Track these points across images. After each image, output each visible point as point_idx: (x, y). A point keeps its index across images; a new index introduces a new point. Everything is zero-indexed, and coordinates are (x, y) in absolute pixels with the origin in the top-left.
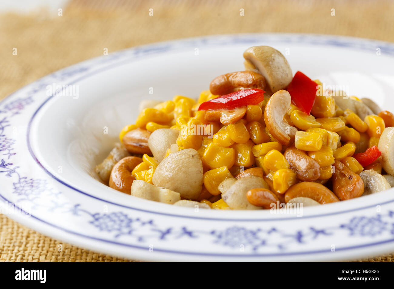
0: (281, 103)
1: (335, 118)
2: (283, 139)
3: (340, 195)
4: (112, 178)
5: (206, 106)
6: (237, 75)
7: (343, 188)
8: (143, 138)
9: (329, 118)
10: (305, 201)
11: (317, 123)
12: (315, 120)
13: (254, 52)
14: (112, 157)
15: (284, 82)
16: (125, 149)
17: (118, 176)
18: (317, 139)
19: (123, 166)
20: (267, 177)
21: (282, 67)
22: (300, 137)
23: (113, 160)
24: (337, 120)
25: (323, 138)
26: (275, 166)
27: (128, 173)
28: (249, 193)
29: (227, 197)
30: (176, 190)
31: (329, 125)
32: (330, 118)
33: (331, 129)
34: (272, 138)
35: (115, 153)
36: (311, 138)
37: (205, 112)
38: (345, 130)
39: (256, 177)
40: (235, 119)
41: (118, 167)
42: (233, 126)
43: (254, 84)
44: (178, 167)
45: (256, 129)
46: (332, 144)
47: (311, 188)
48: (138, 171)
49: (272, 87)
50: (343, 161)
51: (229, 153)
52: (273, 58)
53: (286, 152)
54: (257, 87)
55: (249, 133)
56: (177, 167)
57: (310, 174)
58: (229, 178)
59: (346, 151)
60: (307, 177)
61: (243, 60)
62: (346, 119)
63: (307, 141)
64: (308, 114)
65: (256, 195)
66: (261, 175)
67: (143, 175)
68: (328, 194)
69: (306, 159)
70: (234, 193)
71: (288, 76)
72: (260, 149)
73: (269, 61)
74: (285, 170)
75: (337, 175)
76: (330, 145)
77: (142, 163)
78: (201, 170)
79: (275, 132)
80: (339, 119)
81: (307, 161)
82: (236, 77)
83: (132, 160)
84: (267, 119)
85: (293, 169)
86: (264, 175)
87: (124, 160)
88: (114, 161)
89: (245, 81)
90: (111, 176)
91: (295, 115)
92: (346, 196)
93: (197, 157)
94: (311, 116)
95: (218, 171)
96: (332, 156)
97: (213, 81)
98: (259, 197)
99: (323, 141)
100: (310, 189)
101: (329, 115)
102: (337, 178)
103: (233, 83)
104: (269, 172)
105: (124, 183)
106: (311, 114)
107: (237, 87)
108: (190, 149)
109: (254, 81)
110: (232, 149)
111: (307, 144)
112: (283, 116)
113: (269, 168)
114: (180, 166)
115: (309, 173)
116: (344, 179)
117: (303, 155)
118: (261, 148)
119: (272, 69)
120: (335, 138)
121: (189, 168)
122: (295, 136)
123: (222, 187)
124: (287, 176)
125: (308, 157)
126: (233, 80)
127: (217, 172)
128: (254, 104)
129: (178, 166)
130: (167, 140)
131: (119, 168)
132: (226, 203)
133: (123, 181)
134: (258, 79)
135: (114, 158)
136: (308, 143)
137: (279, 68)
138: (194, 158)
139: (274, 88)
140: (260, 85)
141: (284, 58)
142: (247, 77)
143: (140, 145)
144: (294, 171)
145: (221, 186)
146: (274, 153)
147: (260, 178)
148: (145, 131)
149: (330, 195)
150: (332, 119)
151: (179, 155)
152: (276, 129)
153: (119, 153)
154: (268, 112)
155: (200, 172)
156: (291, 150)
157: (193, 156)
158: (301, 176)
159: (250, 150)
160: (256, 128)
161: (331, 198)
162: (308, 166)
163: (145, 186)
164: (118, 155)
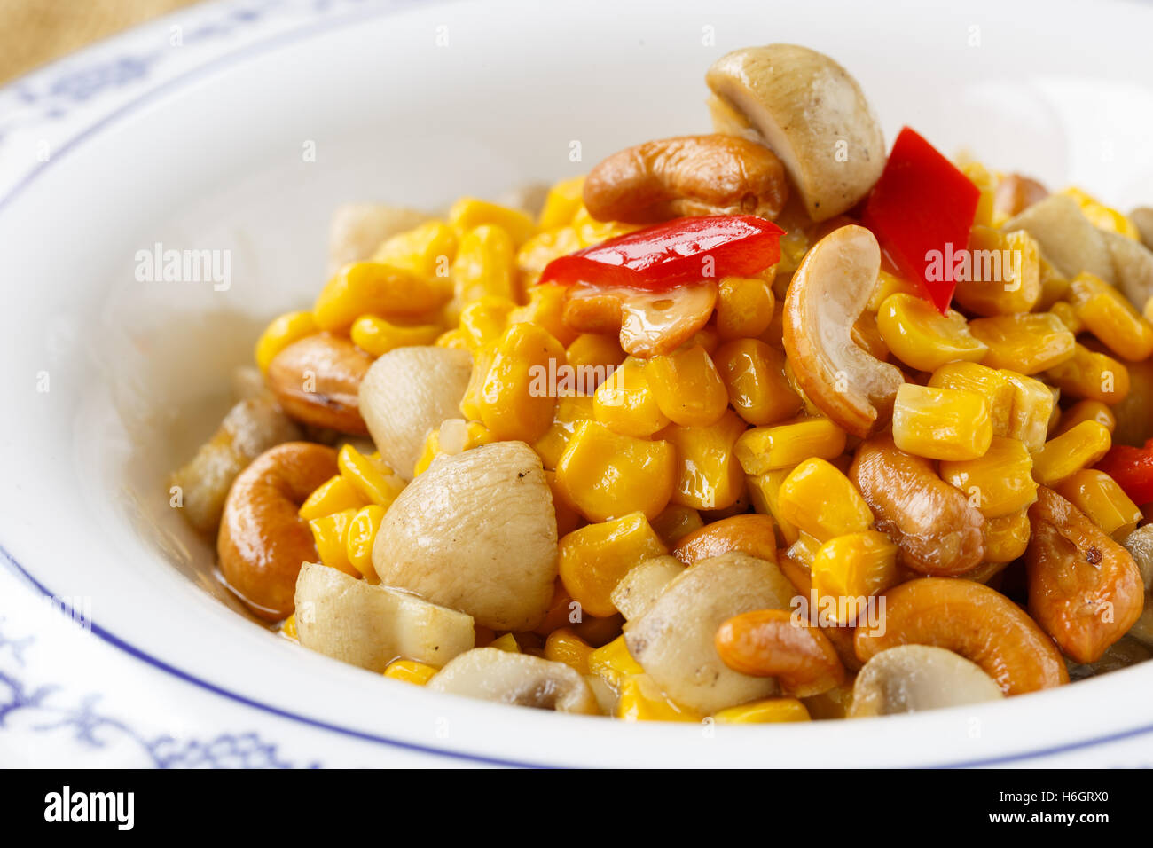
0: (845, 277)
1: (1040, 317)
2: (850, 416)
3: (1054, 628)
4: (227, 527)
5: (568, 270)
6: (683, 153)
7: (1068, 603)
8: (340, 376)
9: (1017, 317)
10: (930, 661)
11: (975, 341)
12: (965, 331)
13: (747, 74)
14: (230, 439)
15: (854, 183)
16: (277, 408)
17: (251, 523)
18: (977, 419)
19: (269, 480)
20: (790, 553)
21: (847, 128)
22: (913, 411)
23: (232, 452)
24: (1045, 328)
25: (995, 405)
26: (820, 519)
27: (288, 507)
28: (726, 633)
29: (645, 646)
30: (456, 603)
31: (1017, 351)
32: (1022, 316)
33: (1026, 363)
34: (810, 406)
35: (240, 424)
36: (955, 416)
37: (567, 291)
38: (1076, 360)
39: (751, 560)
40: (673, 338)
41: (249, 488)
42: (670, 363)
43: (743, 193)
44: (466, 518)
45: (752, 370)
46: (1030, 427)
47: (950, 605)
48: (324, 512)
49: (810, 202)
50: (1064, 488)
51: (653, 458)
52: (814, 95)
53: (862, 459)
54: (756, 204)
55: (724, 389)
56: (460, 517)
57: (946, 552)
58: (651, 558)
59: (1077, 451)
60: (937, 561)
61: (707, 94)
62: (1077, 317)
63: (938, 424)
64: (942, 311)
65: (749, 642)
66: (768, 550)
67: (339, 529)
68: (1015, 627)
69: (933, 494)
70: (670, 630)
71: (868, 159)
72: (768, 450)
73: (801, 110)
74: (857, 536)
75: (1045, 545)
76: (1020, 434)
77: (337, 479)
78: (548, 528)
79: (823, 391)
80: (1053, 318)
81: (936, 500)
82: (681, 159)
83: (301, 457)
84: (792, 340)
85: (886, 529)
86: (781, 543)
87: (273, 458)
88: (238, 454)
89: (712, 179)
90: (224, 523)
91: (893, 313)
92: (1078, 633)
93: (536, 478)
94: (955, 313)
95: (613, 531)
96: (1030, 478)
97: (596, 171)
98: (760, 648)
99: (994, 417)
100: (947, 609)
101: (1015, 304)
102: (1046, 556)
103: (667, 182)
104: (798, 537)
105: (271, 552)
106: (955, 306)
107: (681, 198)
108: (510, 446)
109: (744, 184)
110: (663, 443)
111: (939, 438)
112: (851, 322)
113: (797, 525)
114: (474, 513)
115: (942, 547)
116: (1070, 559)
117: (924, 477)
118: (770, 444)
119: (812, 139)
120: (1038, 406)
121: (506, 522)
122: (894, 399)
123: (625, 597)
124: (864, 561)
125: (940, 483)
126: (668, 170)
127: (606, 535)
128: (746, 276)
129: (465, 513)
130: (426, 397)
131: (253, 490)
132: (639, 664)
133: (267, 544)
134: (760, 177)
135: (236, 445)
136: (942, 435)
137: (836, 133)
138: (523, 483)
139: (817, 205)
140: (768, 197)
141: (855, 87)
142: (719, 166)
143: (331, 402)
144: (888, 537)
145: (623, 590)
146: (815, 470)
147: (764, 562)
148: (347, 349)
149: (1021, 631)
150: (1028, 322)
151: (469, 470)
152: (825, 380)
153: (253, 426)
154: (796, 317)
155: (547, 537)
156: (879, 456)
157: (521, 475)
158: (915, 558)
159: (730, 448)
160: (751, 366)
161: (1024, 643)
162: (942, 523)
163: (345, 592)
164: (253, 434)
